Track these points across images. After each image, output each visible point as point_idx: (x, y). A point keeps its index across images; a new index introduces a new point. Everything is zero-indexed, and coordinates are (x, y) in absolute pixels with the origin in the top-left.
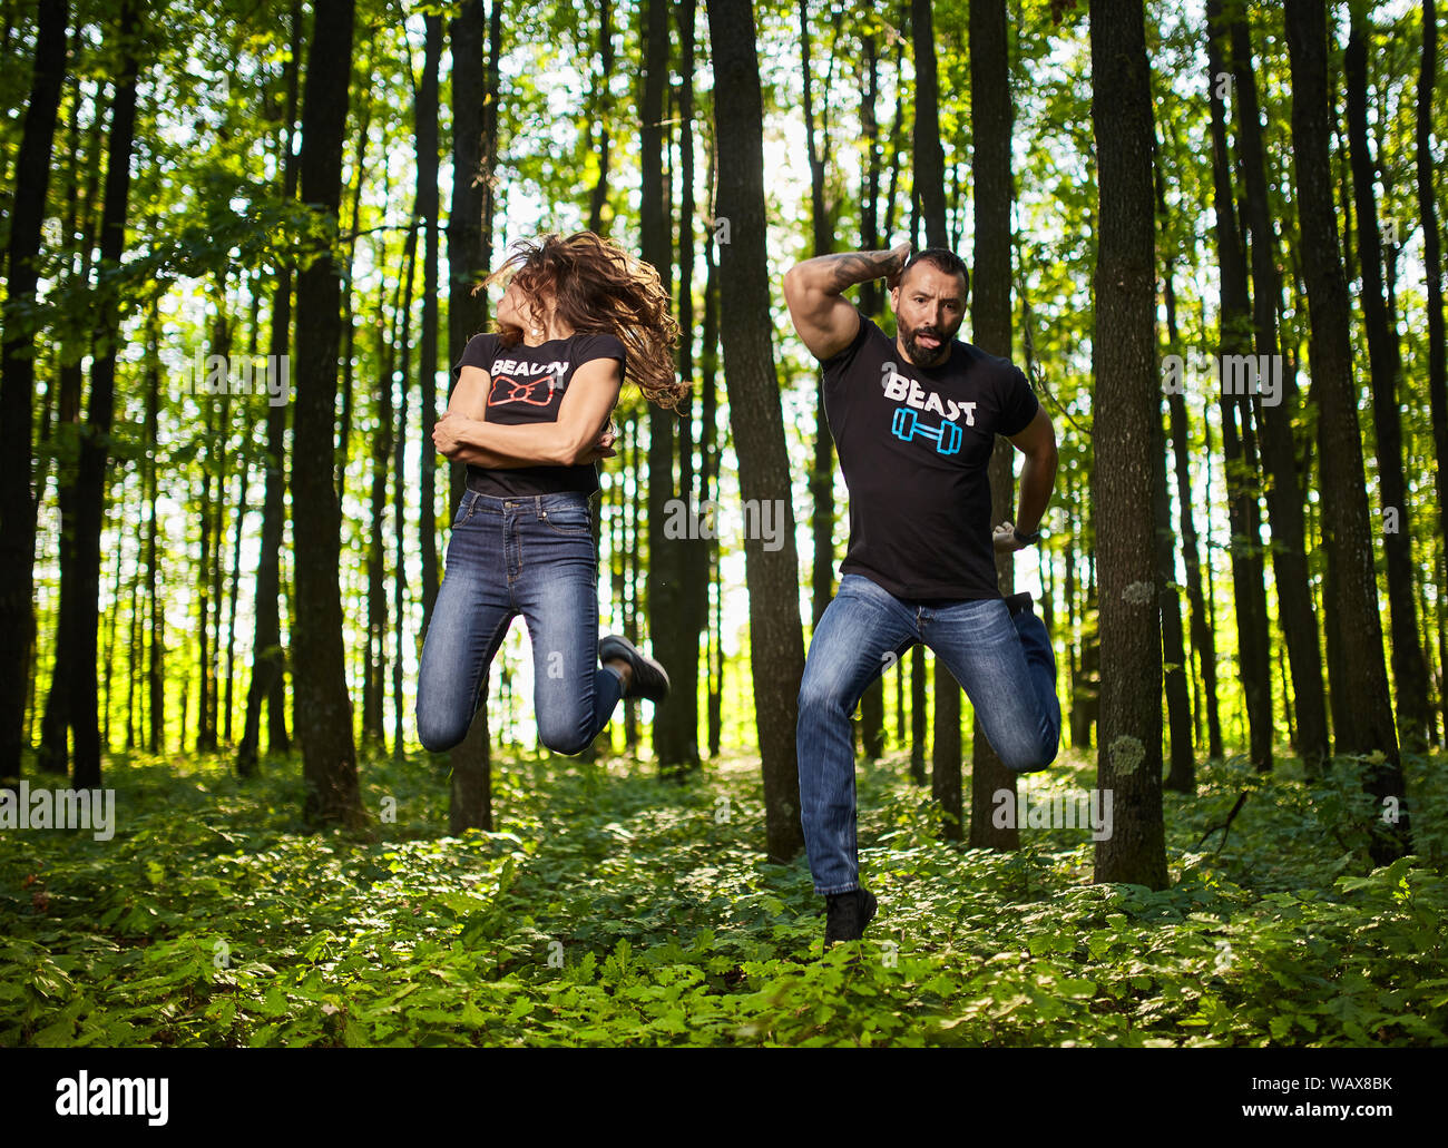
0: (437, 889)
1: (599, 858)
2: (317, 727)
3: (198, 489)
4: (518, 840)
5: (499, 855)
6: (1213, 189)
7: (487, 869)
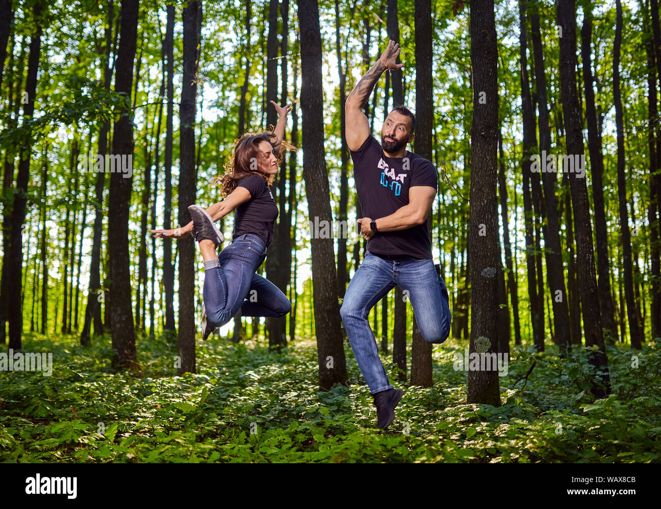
0: (173, 400)
1: (244, 387)
2: (118, 326)
3: (64, 217)
4: (209, 378)
5: (200, 384)
6: (520, 89)
7: (194, 391)
